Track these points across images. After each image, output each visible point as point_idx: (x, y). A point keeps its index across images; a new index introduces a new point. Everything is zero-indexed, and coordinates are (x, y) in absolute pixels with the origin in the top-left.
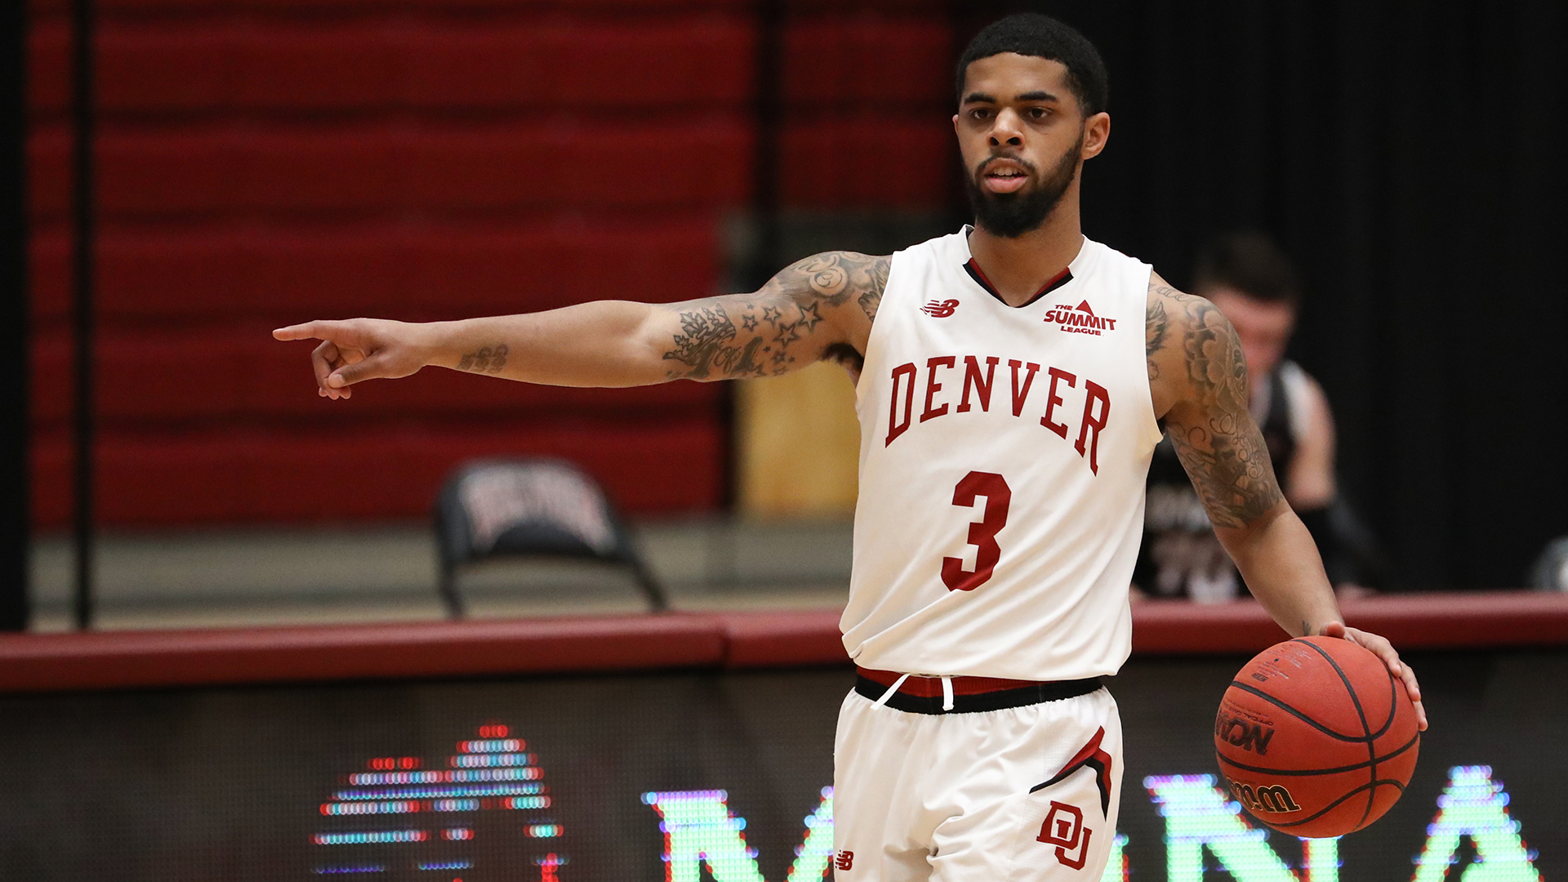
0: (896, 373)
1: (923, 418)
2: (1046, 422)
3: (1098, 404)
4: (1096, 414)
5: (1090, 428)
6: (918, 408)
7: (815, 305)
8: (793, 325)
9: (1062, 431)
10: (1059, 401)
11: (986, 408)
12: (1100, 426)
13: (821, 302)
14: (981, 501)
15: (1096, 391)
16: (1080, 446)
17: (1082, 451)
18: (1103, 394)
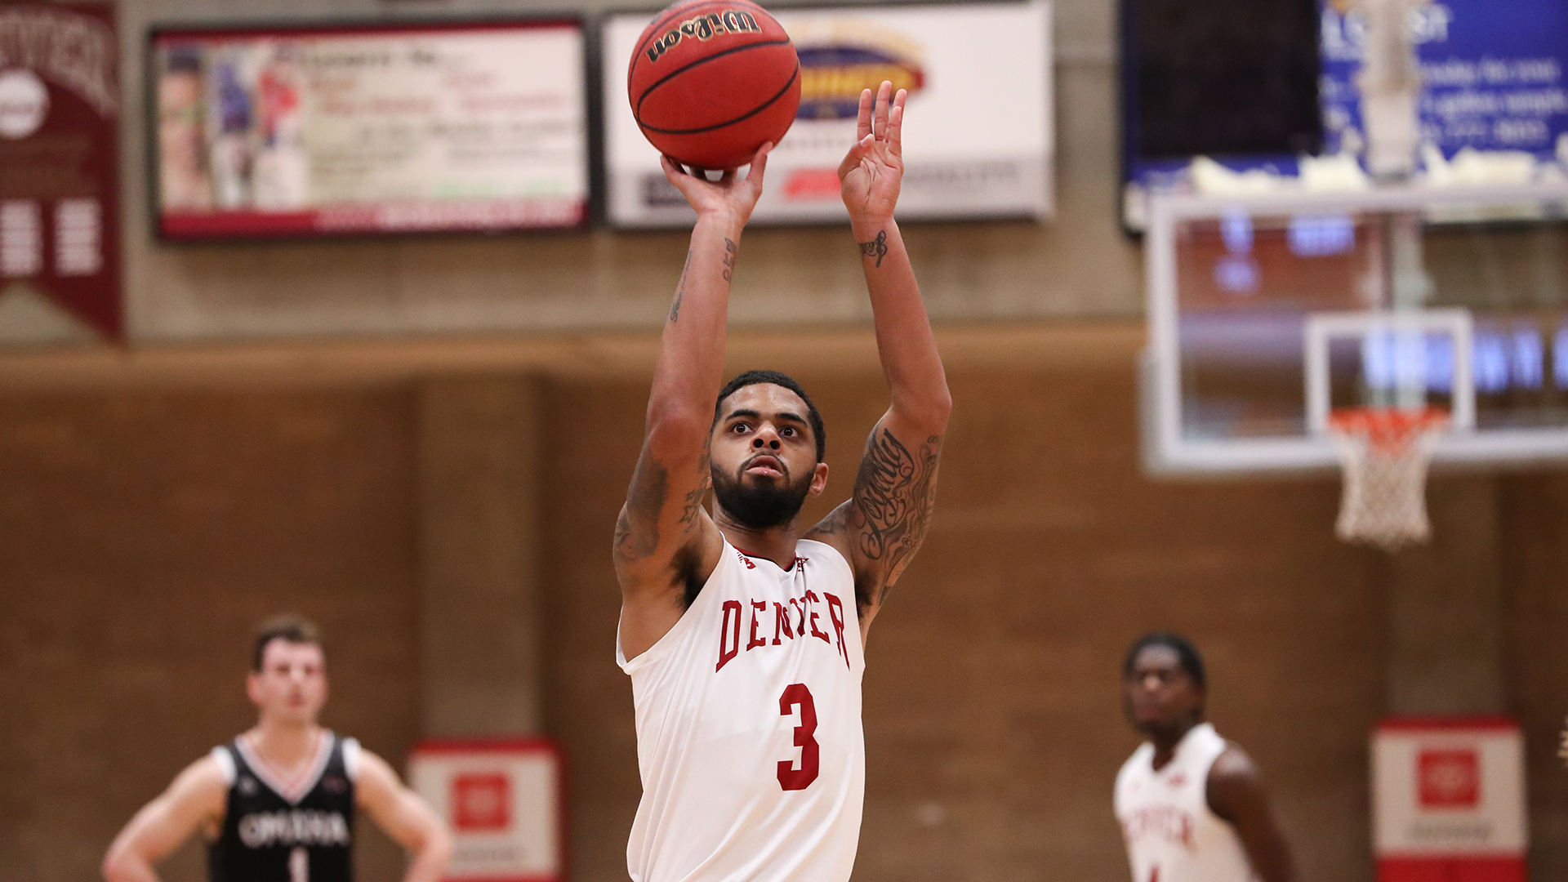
1: (749, 647)
6: (744, 639)
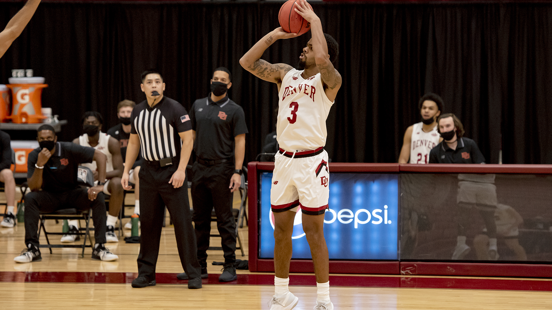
0: (286, 88)
2: (305, 93)
3: (313, 89)
4: (313, 91)
5: (312, 93)
7: (278, 68)
8: (274, 69)
9: (307, 94)
10: (306, 90)
11: (296, 92)
12: (314, 93)
13: (279, 68)
14: (293, 107)
15: (312, 87)
16: (311, 97)
17: (311, 98)
18: (314, 88)
